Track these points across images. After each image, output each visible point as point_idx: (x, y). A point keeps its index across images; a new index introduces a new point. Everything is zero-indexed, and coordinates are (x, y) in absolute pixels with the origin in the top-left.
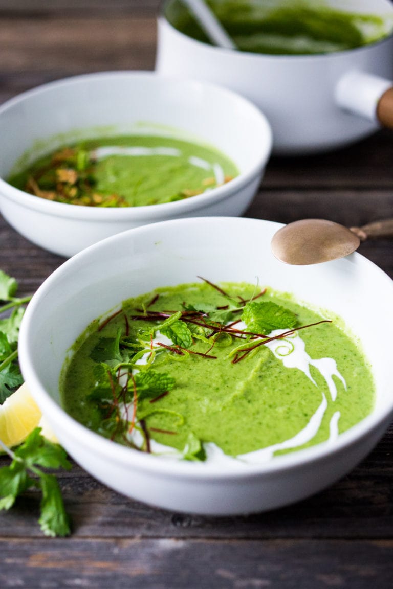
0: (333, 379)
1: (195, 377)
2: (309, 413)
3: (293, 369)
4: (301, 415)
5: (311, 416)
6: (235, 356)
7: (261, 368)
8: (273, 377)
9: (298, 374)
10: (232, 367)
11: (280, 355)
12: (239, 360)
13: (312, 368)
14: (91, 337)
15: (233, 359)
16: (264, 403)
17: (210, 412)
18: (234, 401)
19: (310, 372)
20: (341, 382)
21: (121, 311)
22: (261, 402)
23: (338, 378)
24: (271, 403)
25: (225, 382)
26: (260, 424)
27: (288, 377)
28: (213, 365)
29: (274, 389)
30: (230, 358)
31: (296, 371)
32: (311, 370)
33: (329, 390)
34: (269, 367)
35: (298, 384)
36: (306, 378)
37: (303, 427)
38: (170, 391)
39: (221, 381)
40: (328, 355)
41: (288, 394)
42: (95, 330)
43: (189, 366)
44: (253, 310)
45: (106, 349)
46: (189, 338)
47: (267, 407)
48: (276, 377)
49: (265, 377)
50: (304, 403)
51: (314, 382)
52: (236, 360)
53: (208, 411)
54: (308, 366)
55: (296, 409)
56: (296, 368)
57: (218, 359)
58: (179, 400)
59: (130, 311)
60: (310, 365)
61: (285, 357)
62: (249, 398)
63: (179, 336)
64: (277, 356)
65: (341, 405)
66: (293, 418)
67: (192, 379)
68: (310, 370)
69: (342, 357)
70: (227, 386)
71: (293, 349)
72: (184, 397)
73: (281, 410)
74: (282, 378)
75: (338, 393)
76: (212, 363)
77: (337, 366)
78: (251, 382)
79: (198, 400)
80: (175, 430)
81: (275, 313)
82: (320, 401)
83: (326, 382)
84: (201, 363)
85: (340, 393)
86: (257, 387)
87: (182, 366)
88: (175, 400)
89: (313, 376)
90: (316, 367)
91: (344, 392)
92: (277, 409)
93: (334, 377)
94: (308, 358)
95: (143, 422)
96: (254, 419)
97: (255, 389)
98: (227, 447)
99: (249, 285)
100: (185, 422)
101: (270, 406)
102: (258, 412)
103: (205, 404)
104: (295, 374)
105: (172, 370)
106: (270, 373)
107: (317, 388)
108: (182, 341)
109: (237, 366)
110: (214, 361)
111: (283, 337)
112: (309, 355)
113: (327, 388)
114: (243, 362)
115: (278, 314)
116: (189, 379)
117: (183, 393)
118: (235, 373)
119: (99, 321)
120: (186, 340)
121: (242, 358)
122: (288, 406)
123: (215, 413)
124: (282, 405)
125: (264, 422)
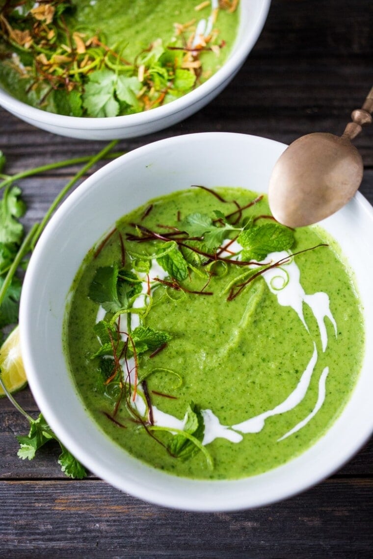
0: (325, 322)
1: (192, 321)
2: (300, 369)
3: (286, 307)
4: (291, 371)
5: (302, 372)
6: (231, 290)
7: (256, 310)
8: (267, 321)
9: (292, 314)
10: (228, 306)
11: (275, 289)
12: (235, 296)
13: (305, 306)
14: (89, 269)
15: (228, 296)
16: (258, 357)
17: (207, 369)
18: (229, 355)
19: (303, 314)
20: (333, 326)
21: (115, 230)
22: (255, 354)
23: (330, 320)
24: (264, 356)
25: (221, 327)
26: (254, 383)
27: (282, 319)
28: (209, 304)
29: (268, 337)
30: (225, 294)
31: (289, 310)
32: (305, 311)
33: (320, 338)
34: (263, 307)
35: (291, 329)
36: (299, 320)
37: (294, 387)
38: (168, 343)
39: (217, 326)
40: (322, 287)
41: (281, 343)
42: (91, 258)
43: (185, 306)
44: (249, 238)
45: (104, 286)
46: (185, 268)
47: (260, 360)
48: (270, 320)
49: (260, 321)
50: (295, 355)
51: (307, 328)
52: (232, 297)
53: (204, 369)
54: (302, 304)
55: (287, 363)
56: (290, 307)
57: (214, 295)
58: (177, 353)
59: (124, 228)
60: (304, 303)
61: (279, 291)
62: (244, 349)
63: (175, 262)
64: (272, 291)
65: (331, 357)
66: (285, 376)
67: (189, 325)
68: (303, 309)
69: (336, 291)
70: (223, 333)
71: (288, 281)
72: (182, 350)
73: (273, 365)
74: (276, 322)
75: (328, 341)
76: (208, 302)
77: (330, 304)
78: (246, 330)
79: (195, 352)
80: (174, 394)
81: (272, 236)
82: (311, 352)
83: (318, 327)
84: (197, 301)
85: (330, 342)
86: (252, 335)
87: (179, 307)
88: (174, 353)
89: (306, 318)
90: (310, 306)
91: (335, 340)
92: (270, 364)
93: (326, 319)
94: (302, 292)
95: (144, 384)
96: (249, 376)
97: (250, 337)
98: (223, 414)
99: (245, 191)
100: (184, 384)
101: (264, 360)
102: (252, 368)
103: (202, 359)
104: (288, 315)
105: (170, 312)
106: (264, 315)
107: (309, 335)
108: (178, 270)
109: (232, 303)
110: (211, 299)
111: (279, 265)
112: (303, 288)
113: (318, 335)
114: (239, 298)
115: (274, 237)
116: (186, 324)
117: (181, 345)
118: (231, 315)
119: (94, 248)
120: (182, 269)
121: (238, 294)
122: (280, 360)
123: (212, 370)
124: (275, 358)
125: (257, 381)
